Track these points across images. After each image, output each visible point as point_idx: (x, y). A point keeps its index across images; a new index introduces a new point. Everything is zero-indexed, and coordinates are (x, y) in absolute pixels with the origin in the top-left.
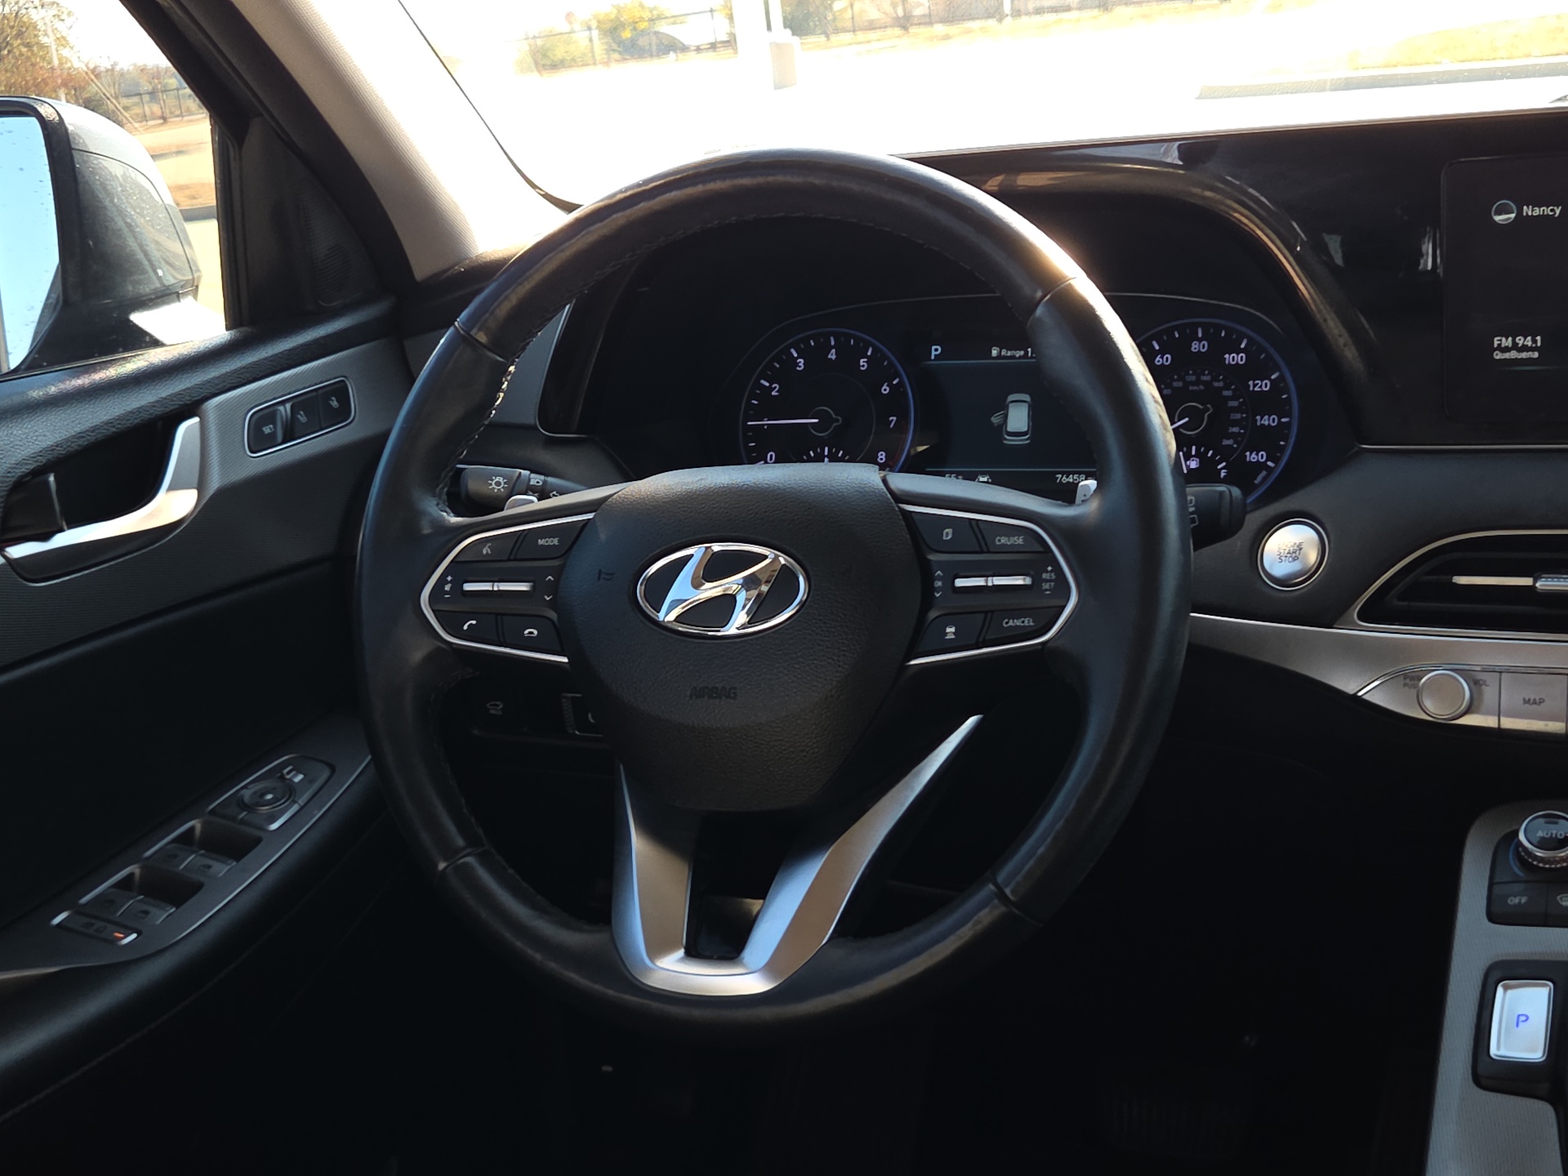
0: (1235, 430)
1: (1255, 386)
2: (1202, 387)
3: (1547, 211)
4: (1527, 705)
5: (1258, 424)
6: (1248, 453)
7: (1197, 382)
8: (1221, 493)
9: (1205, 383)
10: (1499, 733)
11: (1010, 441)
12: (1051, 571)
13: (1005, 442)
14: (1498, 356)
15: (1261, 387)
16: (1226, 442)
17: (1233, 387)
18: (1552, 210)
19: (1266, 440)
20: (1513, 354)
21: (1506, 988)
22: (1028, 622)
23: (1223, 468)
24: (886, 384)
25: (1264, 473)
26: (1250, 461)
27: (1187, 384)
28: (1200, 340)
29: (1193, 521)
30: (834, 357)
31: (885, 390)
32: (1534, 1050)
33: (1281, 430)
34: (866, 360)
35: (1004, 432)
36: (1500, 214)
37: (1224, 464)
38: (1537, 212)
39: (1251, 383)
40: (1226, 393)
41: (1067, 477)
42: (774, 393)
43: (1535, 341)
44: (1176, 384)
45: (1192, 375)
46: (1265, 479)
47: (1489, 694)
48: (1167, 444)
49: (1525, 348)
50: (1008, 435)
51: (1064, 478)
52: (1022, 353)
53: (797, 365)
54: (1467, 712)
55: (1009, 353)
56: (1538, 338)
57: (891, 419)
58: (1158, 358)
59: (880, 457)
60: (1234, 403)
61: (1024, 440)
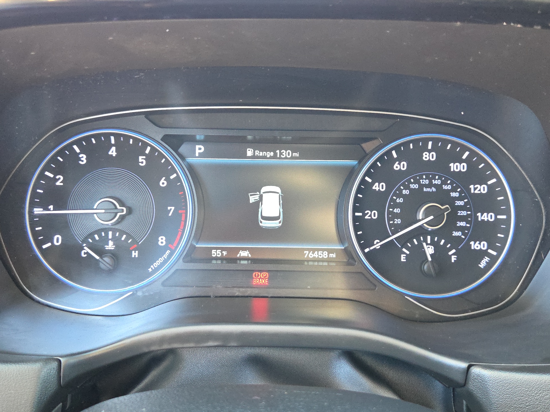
0: (463, 224)
1: (475, 189)
2: (434, 189)
5: (480, 220)
6: (472, 243)
7: (430, 185)
9: (435, 186)
11: (265, 224)
13: (260, 225)
15: (480, 190)
16: (456, 234)
17: (459, 190)
19: (487, 232)
23: (453, 254)
24: (164, 178)
25: (486, 259)
26: (475, 249)
27: (421, 186)
28: (430, 151)
30: (114, 154)
31: (163, 183)
34: (144, 157)
35: (259, 217)
37: (454, 251)
39: (472, 187)
40: (454, 194)
41: (313, 253)
42: (58, 183)
44: (412, 186)
45: (425, 179)
46: (488, 264)
50: (263, 219)
51: (311, 254)
52: (272, 154)
53: (80, 159)
55: (261, 154)
57: (169, 208)
58: (396, 164)
59: (160, 240)
60: (461, 203)
61: (276, 224)
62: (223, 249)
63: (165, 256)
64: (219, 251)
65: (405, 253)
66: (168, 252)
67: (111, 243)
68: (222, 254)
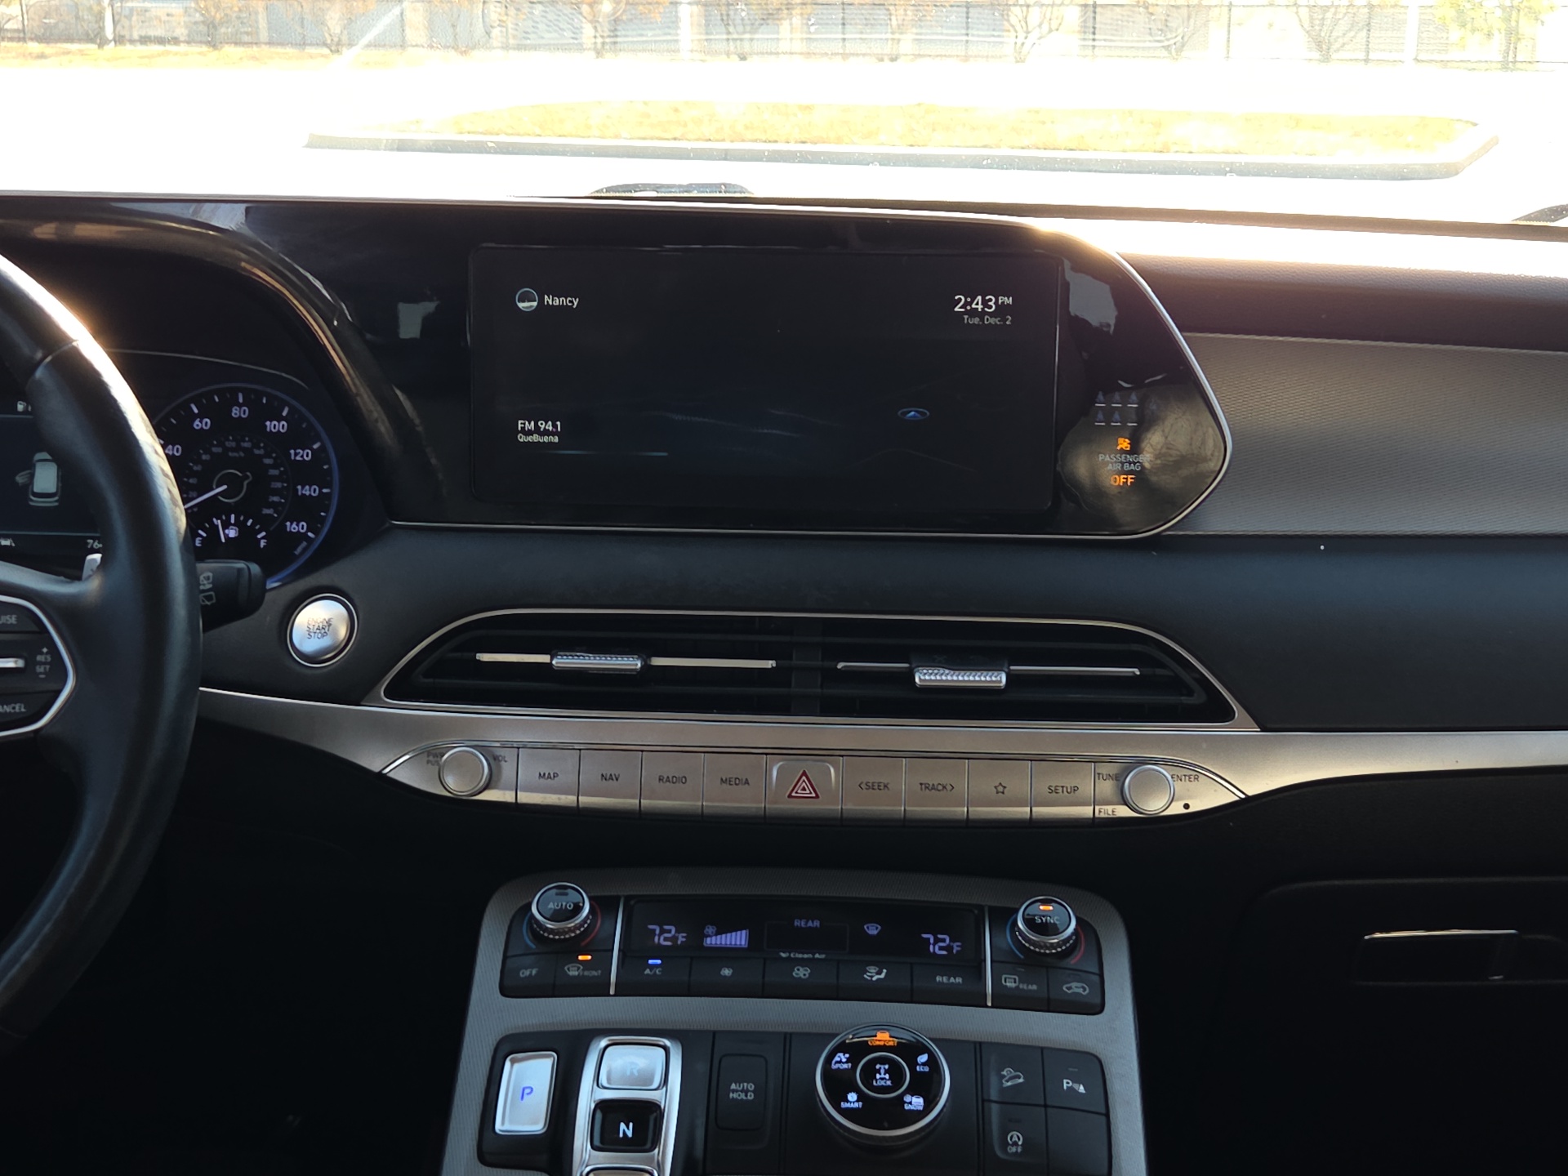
0: (276, 499)
1: (296, 454)
2: (242, 454)
3: (566, 301)
4: (542, 780)
5: (300, 493)
6: (288, 524)
7: (238, 449)
8: (240, 570)
9: (245, 450)
10: (516, 807)
11: (37, 502)
12: (47, 653)
13: (32, 503)
14: (522, 438)
15: (302, 456)
16: (266, 511)
17: (274, 455)
18: (570, 301)
19: (307, 510)
20: (536, 438)
21: (513, 1062)
22: (19, 708)
23: (263, 538)
25: (304, 544)
26: (291, 531)
27: (226, 450)
28: (240, 406)
29: (209, 598)
32: (535, 1123)
33: (322, 501)
35: (30, 492)
36: (524, 302)
37: (264, 534)
38: (557, 302)
39: (292, 452)
40: (268, 461)
43: (554, 426)
44: (215, 450)
45: (232, 441)
46: (305, 550)
47: (508, 770)
48: (176, 520)
49: (546, 433)
50: (34, 496)
51: (96, 543)
54: (487, 787)
56: (558, 423)
58: (197, 422)
60: (275, 472)
61: (52, 502)
65: (200, 535)
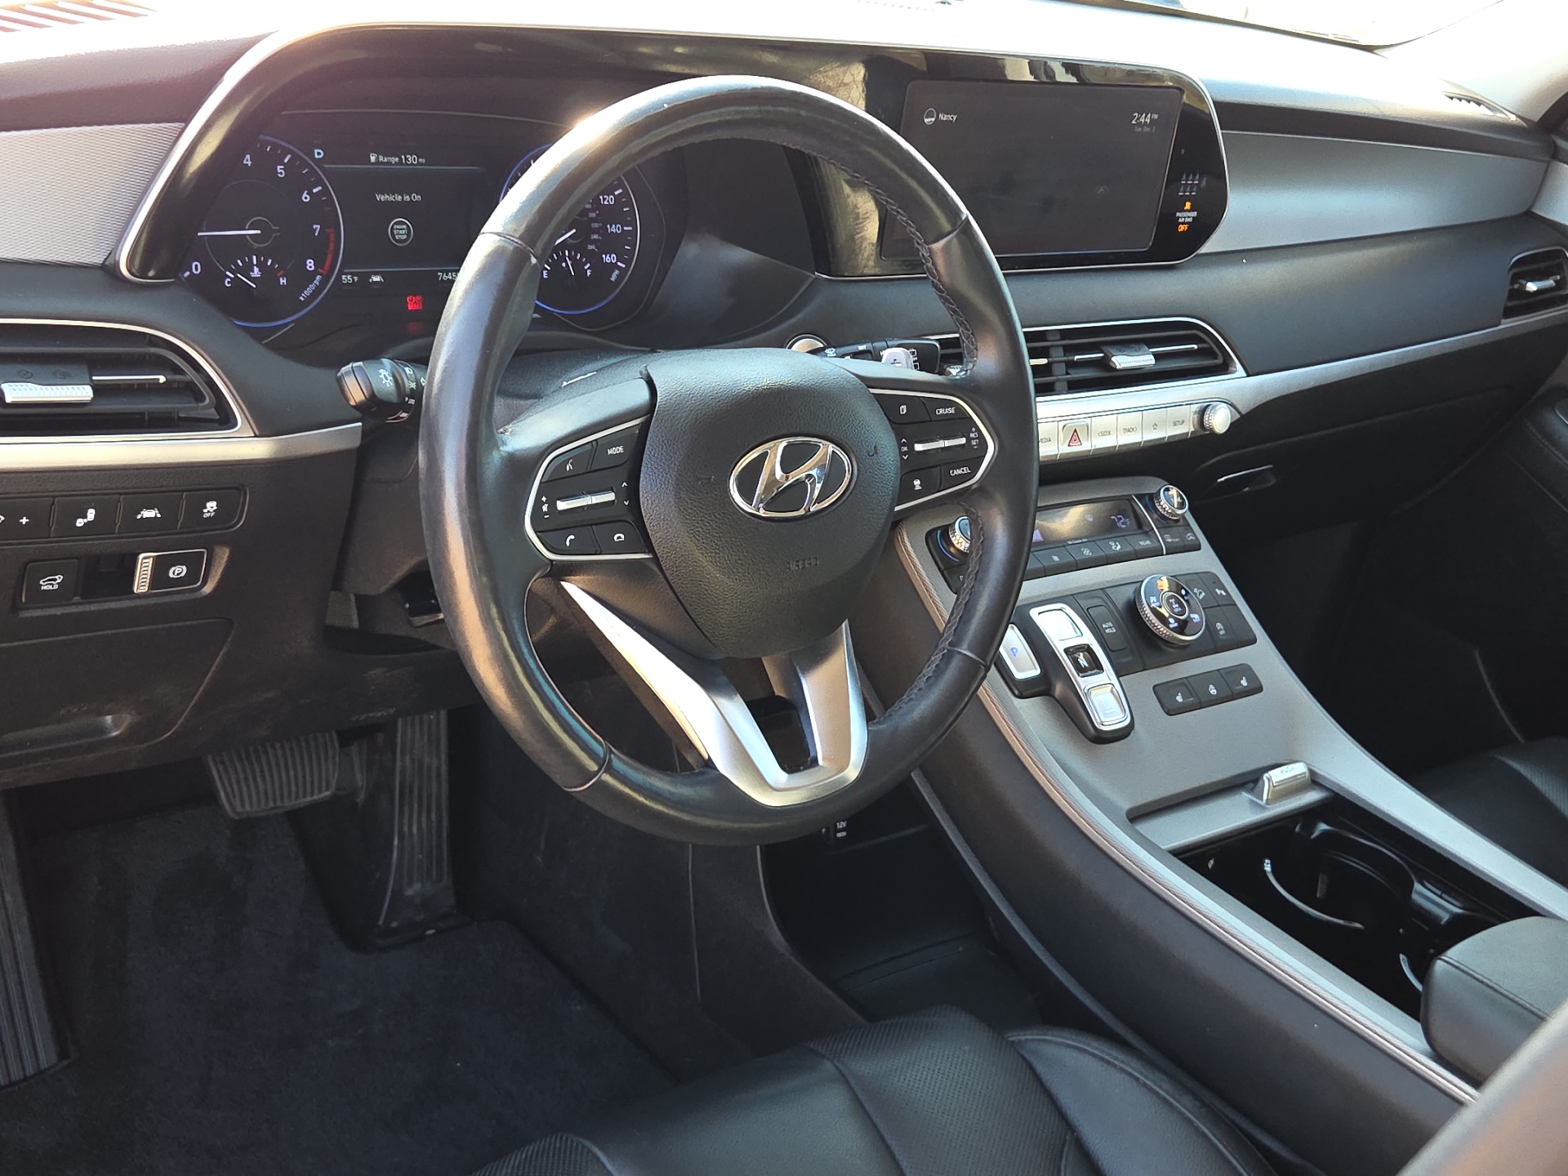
0: (596, 237)
1: (604, 199)
5: (609, 232)
6: (604, 256)
12: (975, 432)
15: (608, 201)
16: (591, 247)
17: (591, 201)
18: (952, 117)
19: (615, 244)
22: (966, 470)
23: (588, 268)
24: (306, 192)
25: (617, 272)
26: (606, 262)
30: (249, 163)
31: (306, 198)
33: (624, 237)
34: (282, 167)
36: (931, 117)
37: (588, 265)
38: (945, 118)
39: (601, 197)
40: (587, 206)
41: (447, 275)
46: (617, 276)
51: (444, 275)
52: (397, 159)
55: (386, 160)
57: (315, 227)
59: (309, 265)
60: (593, 215)
61: (410, 246)
62: (353, 274)
63: (316, 282)
64: (349, 277)
65: (547, 269)
66: (318, 277)
67: (256, 269)
68: (353, 280)
